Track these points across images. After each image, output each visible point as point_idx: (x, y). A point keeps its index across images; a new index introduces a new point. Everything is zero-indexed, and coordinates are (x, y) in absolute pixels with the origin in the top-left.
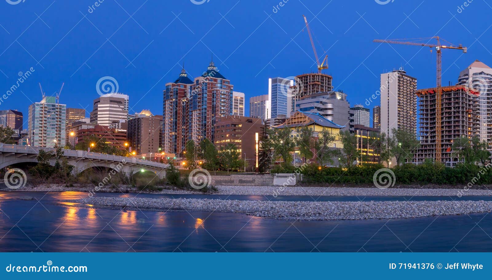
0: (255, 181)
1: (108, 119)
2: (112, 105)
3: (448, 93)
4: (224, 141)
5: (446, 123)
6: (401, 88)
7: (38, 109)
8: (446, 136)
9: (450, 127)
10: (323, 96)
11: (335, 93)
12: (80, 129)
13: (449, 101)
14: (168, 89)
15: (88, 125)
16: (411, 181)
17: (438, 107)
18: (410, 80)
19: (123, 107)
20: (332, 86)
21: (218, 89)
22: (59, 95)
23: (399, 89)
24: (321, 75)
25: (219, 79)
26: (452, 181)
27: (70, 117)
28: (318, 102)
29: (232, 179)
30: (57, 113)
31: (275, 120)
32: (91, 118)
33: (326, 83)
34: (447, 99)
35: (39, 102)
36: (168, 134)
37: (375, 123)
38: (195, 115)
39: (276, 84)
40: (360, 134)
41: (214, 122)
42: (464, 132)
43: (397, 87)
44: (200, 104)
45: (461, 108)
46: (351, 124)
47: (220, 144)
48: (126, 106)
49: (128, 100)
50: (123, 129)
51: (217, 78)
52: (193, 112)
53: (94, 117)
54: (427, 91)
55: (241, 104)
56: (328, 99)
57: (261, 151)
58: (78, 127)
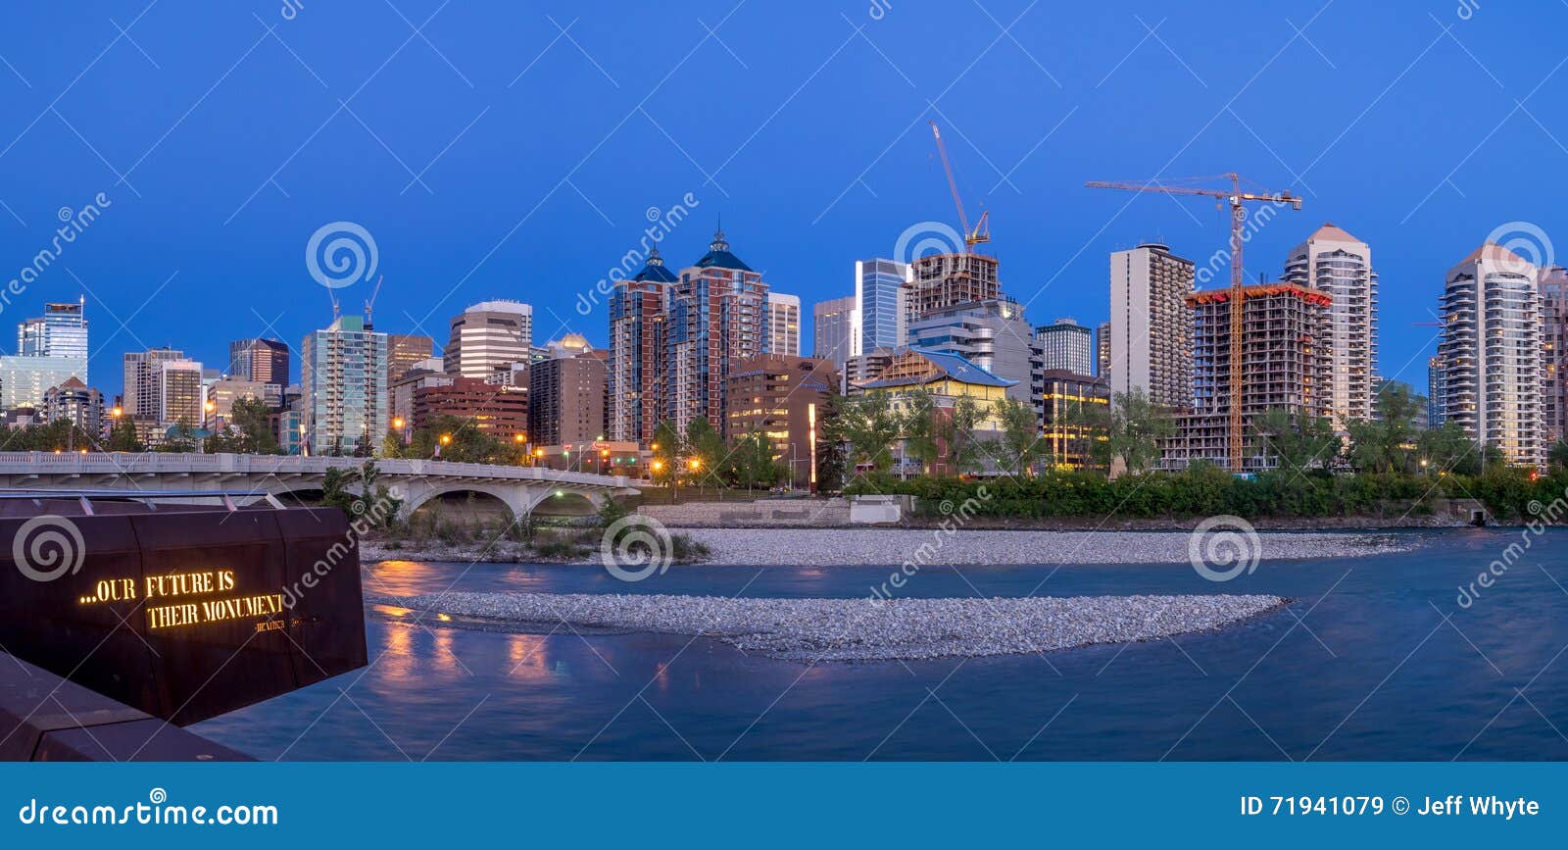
0: (808, 512)
1: (484, 361)
2: (494, 331)
3: (1259, 300)
4: (748, 413)
5: (1252, 367)
6: (1158, 284)
7: (322, 344)
8: (1253, 397)
9: (1261, 377)
10: (970, 311)
11: (998, 303)
12: (420, 386)
13: (1260, 318)
14: (618, 292)
15: (440, 376)
16: (1156, 511)
17: (1235, 333)
18: (1178, 266)
19: (519, 333)
20: (1000, 280)
21: (735, 293)
22: (372, 302)
23: (1153, 286)
24: (972, 258)
25: (736, 273)
26: (1248, 511)
27: (398, 356)
28: (958, 325)
29: (758, 510)
30: (366, 352)
31: (868, 359)
32: (445, 360)
33: (984, 275)
34: (1255, 313)
35: (325, 329)
36: (623, 395)
37: (1102, 363)
38: (683, 352)
39: (871, 274)
40: (1061, 391)
41: (725, 370)
42: (1293, 387)
43: (1148, 281)
44: (693, 329)
45: (1286, 333)
46: (1035, 371)
47: (741, 420)
48: (527, 330)
49: (530, 316)
50: (520, 386)
51: (730, 270)
52: (679, 347)
53: (452, 356)
54: (1211, 297)
55: (792, 321)
56: (981, 316)
57: (822, 444)
58: (416, 381)
